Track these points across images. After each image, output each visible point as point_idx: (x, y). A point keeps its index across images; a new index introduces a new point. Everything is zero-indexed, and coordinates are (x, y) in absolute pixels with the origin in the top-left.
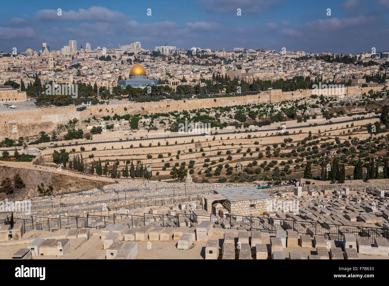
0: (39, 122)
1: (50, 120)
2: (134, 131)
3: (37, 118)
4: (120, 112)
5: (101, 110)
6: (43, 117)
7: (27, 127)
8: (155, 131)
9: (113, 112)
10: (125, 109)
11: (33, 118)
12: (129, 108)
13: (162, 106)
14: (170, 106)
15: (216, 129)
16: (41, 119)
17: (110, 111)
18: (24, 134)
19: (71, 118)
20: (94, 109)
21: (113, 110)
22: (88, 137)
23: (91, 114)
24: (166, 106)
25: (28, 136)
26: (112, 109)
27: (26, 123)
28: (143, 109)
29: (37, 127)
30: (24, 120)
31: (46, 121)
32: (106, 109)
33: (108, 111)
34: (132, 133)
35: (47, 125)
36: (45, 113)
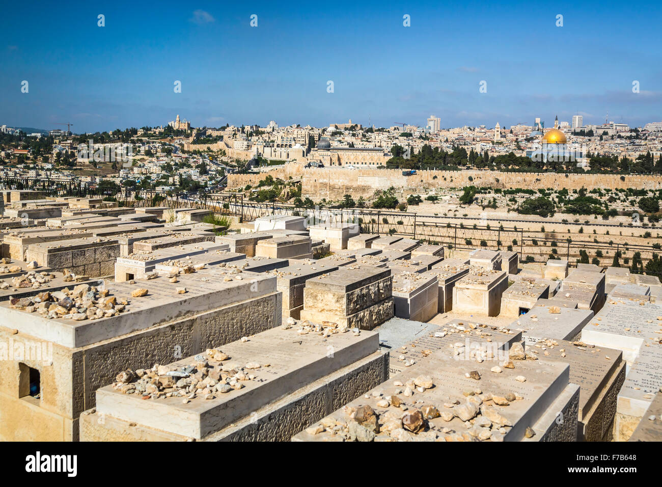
0: (355, 185)
1: (368, 184)
2: (463, 206)
3: (352, 180)
4: (463, 182)
5: (435, 177)
6: (360, 179)
7: (339, 188)
8: (493, 210)
9: (452, 181)
10: (471, 179)
11: (347, 178)
12: (476, 177)
13: (527, 179)
14: (542, 181)
15: (596, 218)
16: (357, 180)
17: (449, 179)
18: (336, 197)
19: (395, 183)
20: (426, 175)
21: (453, 179)
22: (403, 208)
23: (422, 181)
24: (534, 180)
25: (339, 199)
26: (451, 177)
27: (339, 184)
28: (498, 181)
29: (351, 190)
30: (337, 181)
31: (363, 184)
32: (443, 177)
33: (445, 179)
34: (459, 208)
35: (364, 189)
36: (363, 174)
